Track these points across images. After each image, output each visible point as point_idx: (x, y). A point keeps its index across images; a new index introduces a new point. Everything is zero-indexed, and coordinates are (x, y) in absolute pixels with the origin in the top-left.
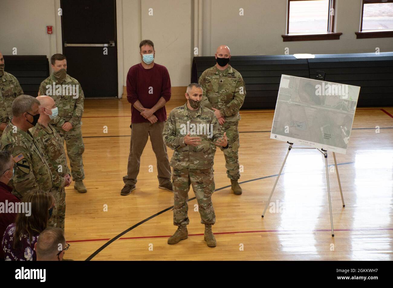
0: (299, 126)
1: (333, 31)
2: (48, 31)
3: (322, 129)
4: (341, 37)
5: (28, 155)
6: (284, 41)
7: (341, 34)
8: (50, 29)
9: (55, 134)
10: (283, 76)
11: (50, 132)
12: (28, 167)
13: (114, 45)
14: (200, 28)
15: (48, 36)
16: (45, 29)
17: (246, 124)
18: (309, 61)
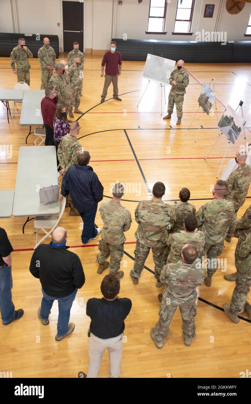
0: (153, 74)
1: (164, 31)
2: (58, 25)
3: (161, 76)
4: (167, 33)
5: (58, 86)
6: (146, 34)
7: (167, 32)
8: (59, 24)
9: (67, 76)
10: (148, 54)
11: (66, 75)
12: (58, 90)
13: (82, 32)
14: (115, 27)
15: (58, 27)
16: (57, 24)
17: (131, 67)
18: (155, 43)
